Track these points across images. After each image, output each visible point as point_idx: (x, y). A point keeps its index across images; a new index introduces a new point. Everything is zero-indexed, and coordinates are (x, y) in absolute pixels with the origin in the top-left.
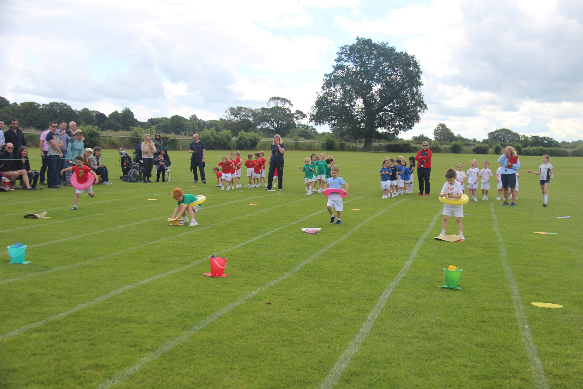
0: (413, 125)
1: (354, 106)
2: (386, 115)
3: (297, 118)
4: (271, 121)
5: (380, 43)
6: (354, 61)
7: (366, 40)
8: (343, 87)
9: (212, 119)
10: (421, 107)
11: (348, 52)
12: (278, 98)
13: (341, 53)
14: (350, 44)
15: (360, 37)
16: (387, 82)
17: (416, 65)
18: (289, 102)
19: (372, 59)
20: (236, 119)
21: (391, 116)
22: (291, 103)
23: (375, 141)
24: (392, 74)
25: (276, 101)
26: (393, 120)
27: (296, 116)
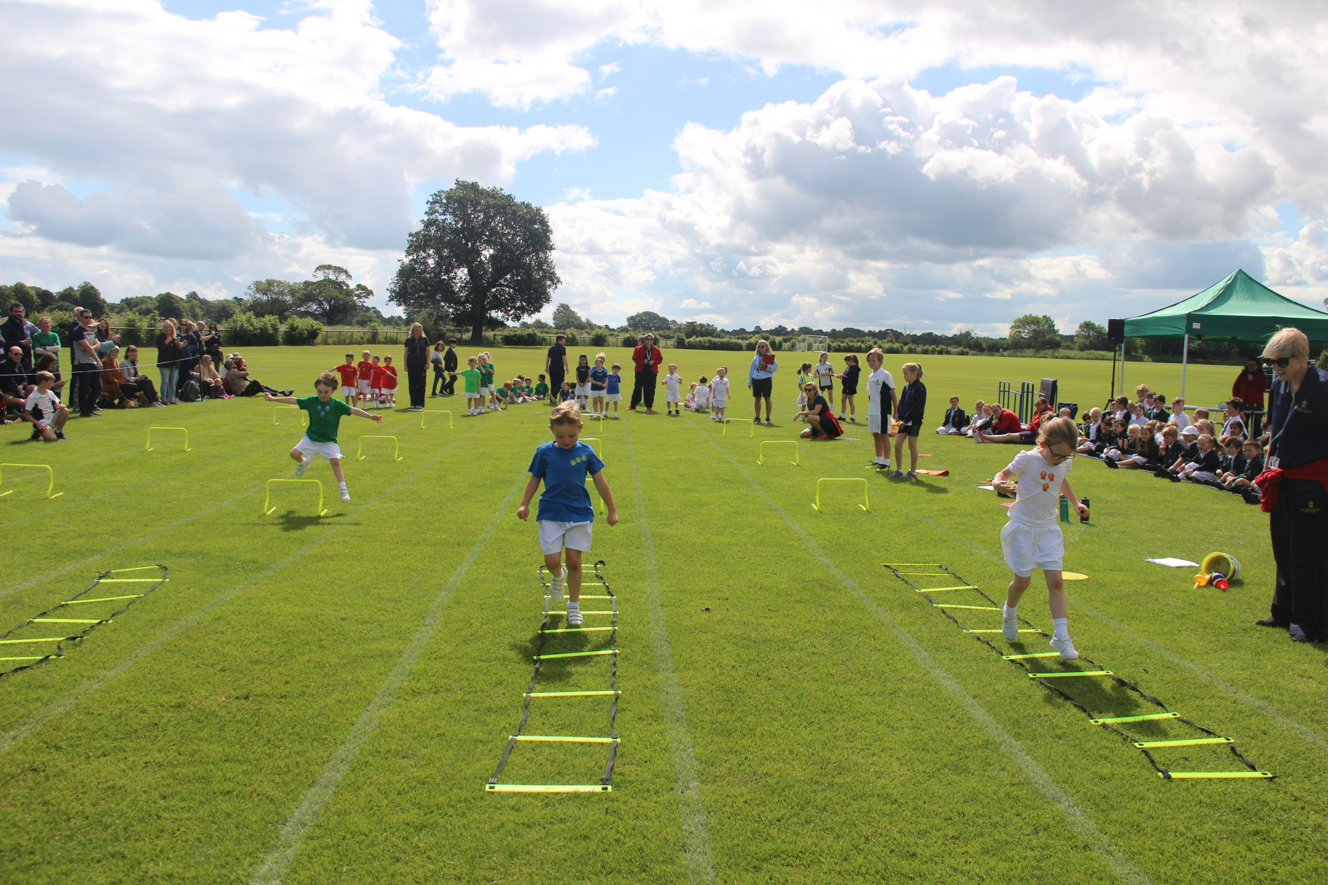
0: (541, 307)
1: (455, 279)
2: (502, 293)
3: (359, 296)
4: (319, 301)
5: (491, 188)
6: (452, 214)
7: (469, 184)
8: (438, 252)
9: (222, 298)
10: (552, 280)
11: (444, 201)
12: (329, 267)
13: (434, 203)
14: (447, 189)
15: (460, 180)
16: (502, 244)
17: (544, 223)
18: (346, 272)
19: (480, 211)
20: (265, 298)
21: (509, 293)
22: (350, 273)
23: (486, 330)
24: (508, 233)
25: (327, 271)
26: (513, 299)
27: (357, 293)
